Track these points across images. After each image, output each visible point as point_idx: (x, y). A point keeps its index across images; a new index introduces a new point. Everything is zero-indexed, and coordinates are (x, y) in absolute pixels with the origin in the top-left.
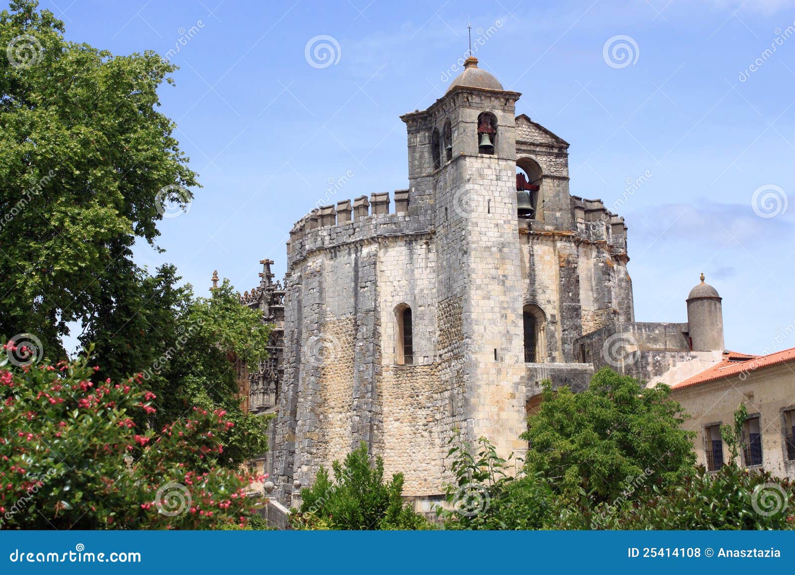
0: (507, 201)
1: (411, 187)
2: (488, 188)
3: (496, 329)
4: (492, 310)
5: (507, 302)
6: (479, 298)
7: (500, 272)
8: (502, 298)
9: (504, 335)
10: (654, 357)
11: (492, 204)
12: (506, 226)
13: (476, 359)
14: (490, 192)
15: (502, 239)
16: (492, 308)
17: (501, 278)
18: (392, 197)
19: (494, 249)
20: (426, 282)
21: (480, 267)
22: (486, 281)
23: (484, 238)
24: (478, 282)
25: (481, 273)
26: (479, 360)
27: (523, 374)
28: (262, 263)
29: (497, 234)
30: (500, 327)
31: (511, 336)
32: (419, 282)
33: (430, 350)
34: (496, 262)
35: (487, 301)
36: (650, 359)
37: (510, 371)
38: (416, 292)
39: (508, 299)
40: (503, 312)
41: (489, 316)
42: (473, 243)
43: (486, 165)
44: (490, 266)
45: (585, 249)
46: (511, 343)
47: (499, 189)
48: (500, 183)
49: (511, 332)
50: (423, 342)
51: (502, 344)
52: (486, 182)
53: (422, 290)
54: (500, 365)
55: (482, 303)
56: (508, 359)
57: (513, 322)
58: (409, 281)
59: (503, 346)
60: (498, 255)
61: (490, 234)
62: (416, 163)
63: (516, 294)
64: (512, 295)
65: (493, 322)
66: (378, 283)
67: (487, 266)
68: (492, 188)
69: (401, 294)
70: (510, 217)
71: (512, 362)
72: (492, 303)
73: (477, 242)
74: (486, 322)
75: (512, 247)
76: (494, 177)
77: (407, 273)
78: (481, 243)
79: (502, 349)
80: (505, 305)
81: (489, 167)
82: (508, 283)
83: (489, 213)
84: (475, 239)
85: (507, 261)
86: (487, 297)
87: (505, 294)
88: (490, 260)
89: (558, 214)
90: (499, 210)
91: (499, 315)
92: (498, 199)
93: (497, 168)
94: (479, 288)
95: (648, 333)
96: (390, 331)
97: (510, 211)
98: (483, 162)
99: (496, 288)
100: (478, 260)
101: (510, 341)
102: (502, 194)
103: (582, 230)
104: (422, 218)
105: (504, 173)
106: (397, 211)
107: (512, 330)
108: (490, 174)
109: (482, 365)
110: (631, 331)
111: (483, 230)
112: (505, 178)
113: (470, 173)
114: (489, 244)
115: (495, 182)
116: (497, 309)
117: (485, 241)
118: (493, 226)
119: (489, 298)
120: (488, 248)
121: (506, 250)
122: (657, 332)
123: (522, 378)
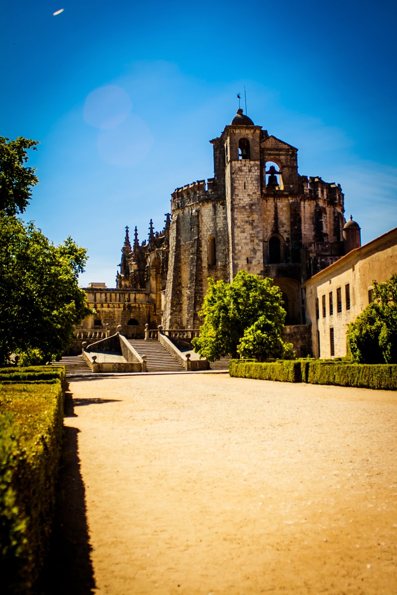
0: (254, 182)
1: (215, 176)
2: (244, 176)
3: (247, 248)
4: (246, 238)
5: (254, 234)
6: (239, 232)
7: (250, 219)
8: (251, 232)
9: (252, 250)
10: (321, 259)
11: (246, 185)
12: (254, 195)
13: (237, 263)
14: (245, 179)
15: (252, 202)
16: (246, 237)
17: (251, 221)
18: (206, 182)
19: (247, 207)
20: (222, 224)
21: (239, 217)
22: (243, 224)
23: (242, 202)
24: (238, 224)
25: (240, 219)
26: (239, 263)
27: (262, 269)
28: (166, 215)
29: (249, 200)
30: (250, 247)
31: (256, 251)
32: (219, 225)
33: (223, 258)
34: (248, 214)
35: (243, 234)
36: (319, 261)
37: (255, 268)
38: (218, 229)
39: (254, 232)
40: (252, 239)
41: (244, 241)
42: (236, 205)
43: (243, 165)
44: (245, 216)
45: (309, 203)
46: (256, 254)
47: (250, 177)
48: (251, 173)
49: (256, 249)
50: (220, 254)
51: (251, 255)
52: (243, 173)
53: (220, 228)
54: (250, 265)
55: (240, 235)
56: (254, 262)
57: (257, 244)
58: (214, 224)
59: (252, 256)
60: (249, 210)
61: (245, 200)
62: (217, 164)
63: (259, 229)
64: (256, 230)
65: (247, 244)
66: (200, 226)
67: (243, 216)
68: (246, 176)
69: (211, 230)
70: (256, 190)
71: (256, 263)
72: (245, 234)
73: (238, 204)
74: (242, 245)
75: (257, 206)
76: (248, 171)
77: (213, 220)
78: (240, 205)
79: (251, 257)
80: (253, 235)
81: (245, 166)
82: (255, 224)
83: (245, 189)
84: (236, 203)
85: (254, 213)
86: (243, 232)
87: (253, 230)
88: (245, 213)
89: (291, 186)
90: (250, 187)
91: (249, 241)
92: (250, 182)
93: (249, 166)
94: (239, 227)
95: (323, 247)
96: (206, 249)
97: (257, 187)
98: (241, 163)
99: (248, 227)
100: (238, 213)
101: (255, 253)
102: (252, 179)
103: (307, 193)
104: (219, 192)
105: (253, 168)
106: (208, 189)
107: (257, 248)
108: (245, 169)
109: (240, 266)
110: (313, 246)
111: (241, 198)
112: (253, 171)
113: (234, 169)
114: (245, 205)
115: (248, 173)
116: (248, 238)
117: (242, 203)
118: (247, 195)
119: (244, 232)
120: (244, 207)
121: (254, 207)
122: (327, 246)
123: (261, 271)
